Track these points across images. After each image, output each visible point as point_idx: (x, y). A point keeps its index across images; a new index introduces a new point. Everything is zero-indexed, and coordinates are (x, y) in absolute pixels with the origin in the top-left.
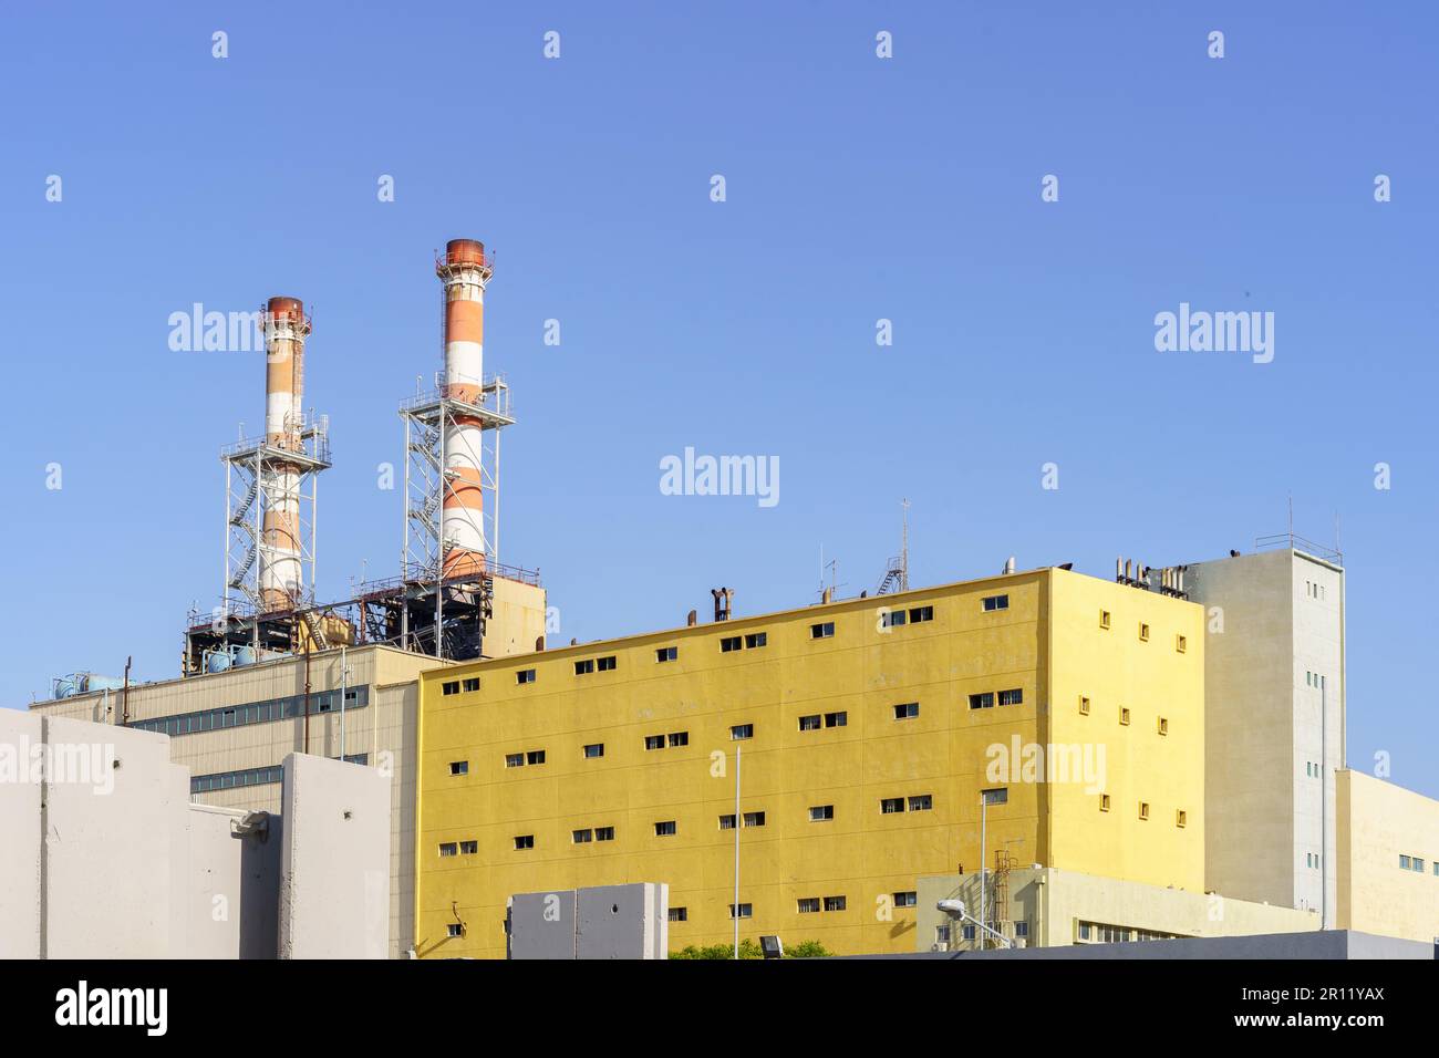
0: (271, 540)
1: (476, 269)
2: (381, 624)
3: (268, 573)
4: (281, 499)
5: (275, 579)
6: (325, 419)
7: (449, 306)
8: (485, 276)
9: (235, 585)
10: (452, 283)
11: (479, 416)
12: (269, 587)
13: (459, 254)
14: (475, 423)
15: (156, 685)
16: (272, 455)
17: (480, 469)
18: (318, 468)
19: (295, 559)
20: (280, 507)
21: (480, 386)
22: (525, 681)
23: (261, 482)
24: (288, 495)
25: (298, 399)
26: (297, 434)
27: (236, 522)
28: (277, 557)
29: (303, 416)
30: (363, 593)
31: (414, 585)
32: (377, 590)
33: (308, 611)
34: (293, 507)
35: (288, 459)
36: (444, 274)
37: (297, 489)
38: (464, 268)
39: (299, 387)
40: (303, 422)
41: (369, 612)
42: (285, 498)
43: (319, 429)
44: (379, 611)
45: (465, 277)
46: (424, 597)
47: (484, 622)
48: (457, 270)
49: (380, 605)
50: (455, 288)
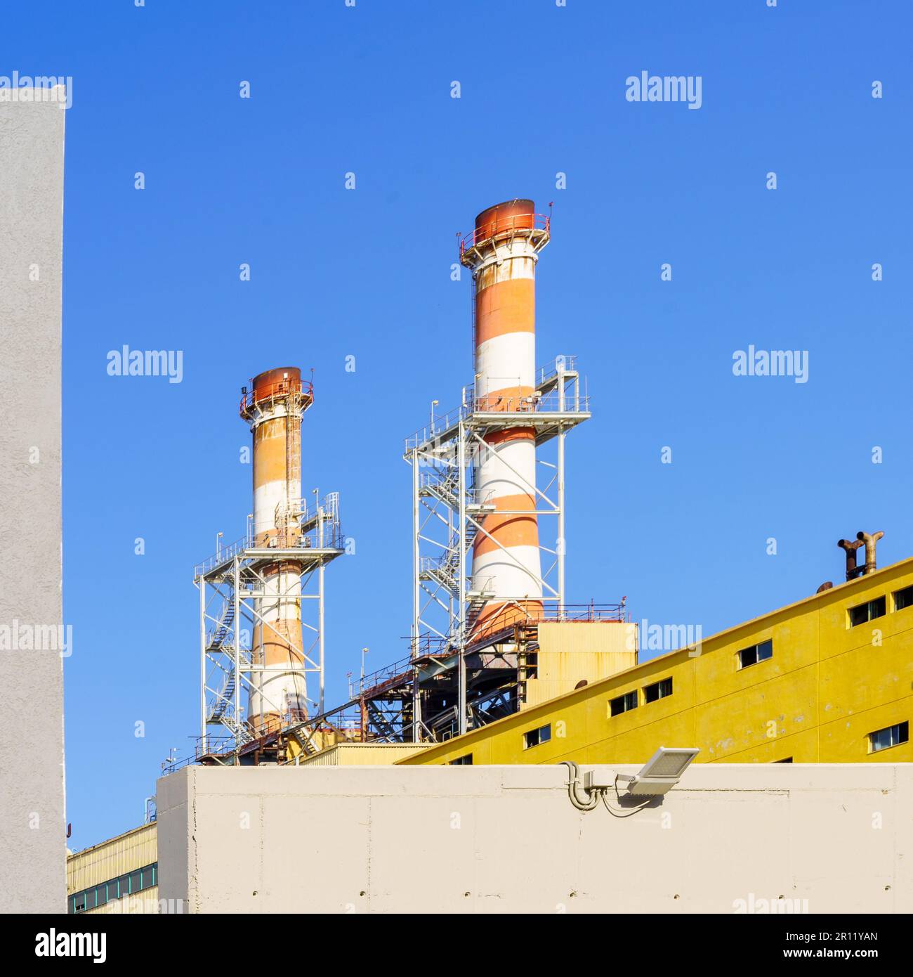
0: (259, 658)
1: (518, 236)
2: (393, 722)
3: (256, 698)
4: (272, 607)
5: (264, 700)
6: (334, 498)
7: (479, 298)
8: (535, 241)
9: (216, 720)
10: (482, 266)
11: (528, 424)
12: (258, 712)
13: (492, 225)
14: (522, 435)
15: (95, 849)
16: (257, 559)
17: (532, 493)
18: (328, 558)
19: (294, 673)
20: (270, 618)
21: (533, 385)
22: (536, 743)
23: (239, 594)
24: (282, 600)
25: (296, 485)
26: (295, 526)
27: (215, 648)
28: (266, 677)
29: (302, 502)
30: (363, 690)
31: (426, 662)
32: (380, 682)
33: (298, 728)
34: (292, 613)
35: (280, 558)
36: (470, 260)
37: (296, 591)
38: (497, 243)
39: (296, 469)
40: (303, 509)
41: (376, 711)
42: (278, 605)
43: (325, 512)
44: (390, 707)
45: (502, 252)
46: (443, 674)
47: (524, 684)
48: (489, 248)
49: (391, 699)
50: (486, 272)
